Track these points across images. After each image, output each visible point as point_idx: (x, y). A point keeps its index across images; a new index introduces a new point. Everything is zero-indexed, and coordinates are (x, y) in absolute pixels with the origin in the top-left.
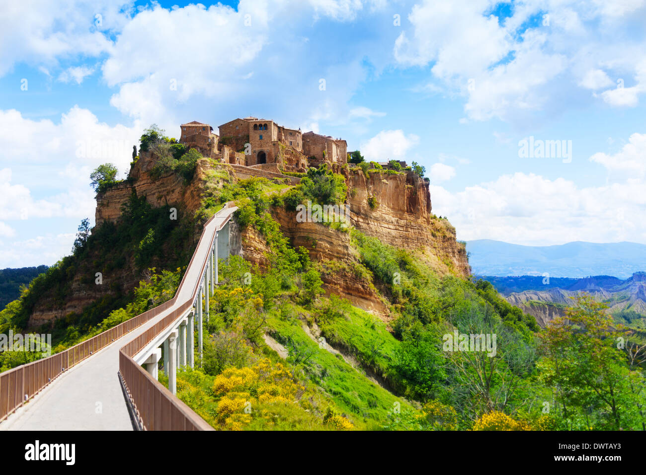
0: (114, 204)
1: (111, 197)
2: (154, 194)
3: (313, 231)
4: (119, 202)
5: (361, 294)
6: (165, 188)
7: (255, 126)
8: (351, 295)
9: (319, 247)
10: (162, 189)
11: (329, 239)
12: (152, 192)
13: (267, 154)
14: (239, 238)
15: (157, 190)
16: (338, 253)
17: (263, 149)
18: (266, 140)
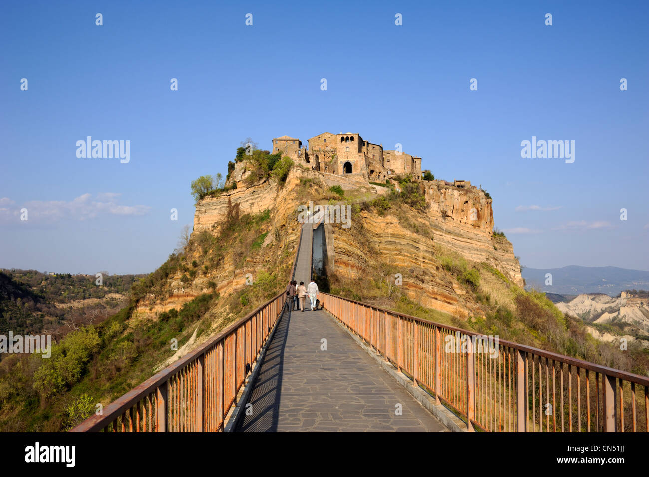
0: (210, 211)
1: (208, 204)
2: (247, 201)
3: (401, 236)
4: (215, 209)
5: (445, 299)
6: (258, 196)
7: (343, 139)
8: (437, 299)
9: (406, 252)
10: (256, 196)
11: (415, 244)
12: (246, 199)
13: (353, 165)
14: (332, 239)
15: (251, 197)
16: (424, 258)
17: (350, 160)
18: (352, 151)
